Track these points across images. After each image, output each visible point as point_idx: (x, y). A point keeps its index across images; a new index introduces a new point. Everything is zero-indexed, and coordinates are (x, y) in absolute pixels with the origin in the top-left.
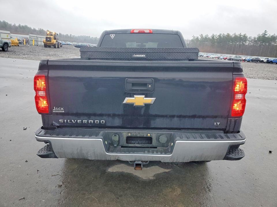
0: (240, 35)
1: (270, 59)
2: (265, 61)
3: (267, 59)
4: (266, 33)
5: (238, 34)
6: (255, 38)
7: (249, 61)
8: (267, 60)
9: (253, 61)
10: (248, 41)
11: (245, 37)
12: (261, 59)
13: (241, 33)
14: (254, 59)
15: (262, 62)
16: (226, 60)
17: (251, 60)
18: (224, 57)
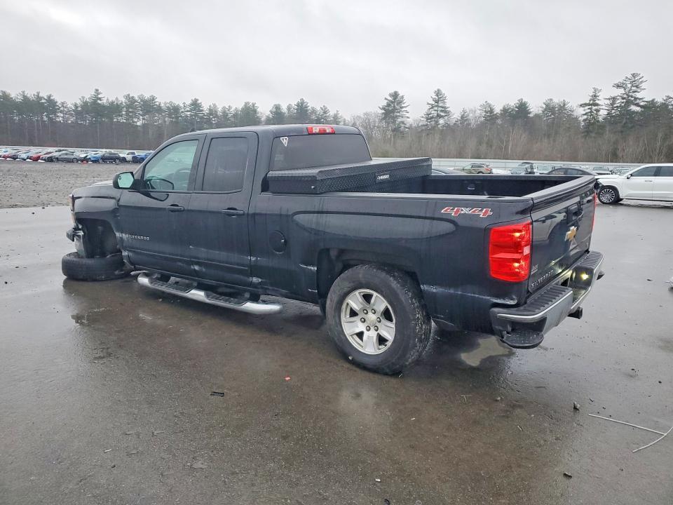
0: (39, 98)
1: (136, 154)
2: (129, 158)
3: (133, 153)
4: (100, 96)
5: (31, 94)
6: (76, 106)
7: (96, 161)
8: (133, 157)
9: (104, 159)
10: (61, 112)
11: (51, 102)
12: (122, 155)
13: (38, 93)
14: (106, 155)
15: (124, 160)
16: (39, 161)
17: (102, 158)
18: (30, 154)
